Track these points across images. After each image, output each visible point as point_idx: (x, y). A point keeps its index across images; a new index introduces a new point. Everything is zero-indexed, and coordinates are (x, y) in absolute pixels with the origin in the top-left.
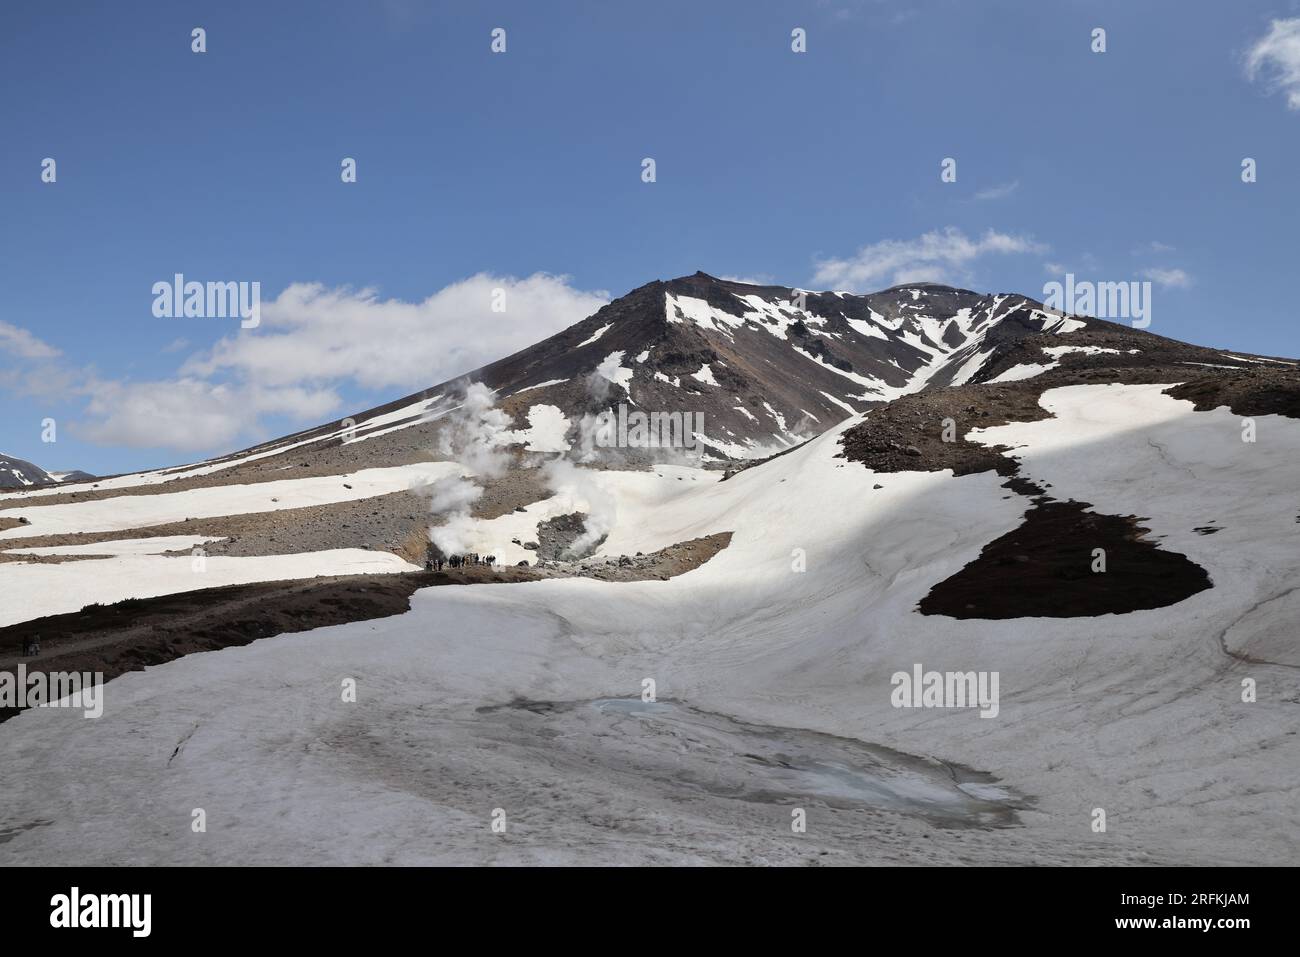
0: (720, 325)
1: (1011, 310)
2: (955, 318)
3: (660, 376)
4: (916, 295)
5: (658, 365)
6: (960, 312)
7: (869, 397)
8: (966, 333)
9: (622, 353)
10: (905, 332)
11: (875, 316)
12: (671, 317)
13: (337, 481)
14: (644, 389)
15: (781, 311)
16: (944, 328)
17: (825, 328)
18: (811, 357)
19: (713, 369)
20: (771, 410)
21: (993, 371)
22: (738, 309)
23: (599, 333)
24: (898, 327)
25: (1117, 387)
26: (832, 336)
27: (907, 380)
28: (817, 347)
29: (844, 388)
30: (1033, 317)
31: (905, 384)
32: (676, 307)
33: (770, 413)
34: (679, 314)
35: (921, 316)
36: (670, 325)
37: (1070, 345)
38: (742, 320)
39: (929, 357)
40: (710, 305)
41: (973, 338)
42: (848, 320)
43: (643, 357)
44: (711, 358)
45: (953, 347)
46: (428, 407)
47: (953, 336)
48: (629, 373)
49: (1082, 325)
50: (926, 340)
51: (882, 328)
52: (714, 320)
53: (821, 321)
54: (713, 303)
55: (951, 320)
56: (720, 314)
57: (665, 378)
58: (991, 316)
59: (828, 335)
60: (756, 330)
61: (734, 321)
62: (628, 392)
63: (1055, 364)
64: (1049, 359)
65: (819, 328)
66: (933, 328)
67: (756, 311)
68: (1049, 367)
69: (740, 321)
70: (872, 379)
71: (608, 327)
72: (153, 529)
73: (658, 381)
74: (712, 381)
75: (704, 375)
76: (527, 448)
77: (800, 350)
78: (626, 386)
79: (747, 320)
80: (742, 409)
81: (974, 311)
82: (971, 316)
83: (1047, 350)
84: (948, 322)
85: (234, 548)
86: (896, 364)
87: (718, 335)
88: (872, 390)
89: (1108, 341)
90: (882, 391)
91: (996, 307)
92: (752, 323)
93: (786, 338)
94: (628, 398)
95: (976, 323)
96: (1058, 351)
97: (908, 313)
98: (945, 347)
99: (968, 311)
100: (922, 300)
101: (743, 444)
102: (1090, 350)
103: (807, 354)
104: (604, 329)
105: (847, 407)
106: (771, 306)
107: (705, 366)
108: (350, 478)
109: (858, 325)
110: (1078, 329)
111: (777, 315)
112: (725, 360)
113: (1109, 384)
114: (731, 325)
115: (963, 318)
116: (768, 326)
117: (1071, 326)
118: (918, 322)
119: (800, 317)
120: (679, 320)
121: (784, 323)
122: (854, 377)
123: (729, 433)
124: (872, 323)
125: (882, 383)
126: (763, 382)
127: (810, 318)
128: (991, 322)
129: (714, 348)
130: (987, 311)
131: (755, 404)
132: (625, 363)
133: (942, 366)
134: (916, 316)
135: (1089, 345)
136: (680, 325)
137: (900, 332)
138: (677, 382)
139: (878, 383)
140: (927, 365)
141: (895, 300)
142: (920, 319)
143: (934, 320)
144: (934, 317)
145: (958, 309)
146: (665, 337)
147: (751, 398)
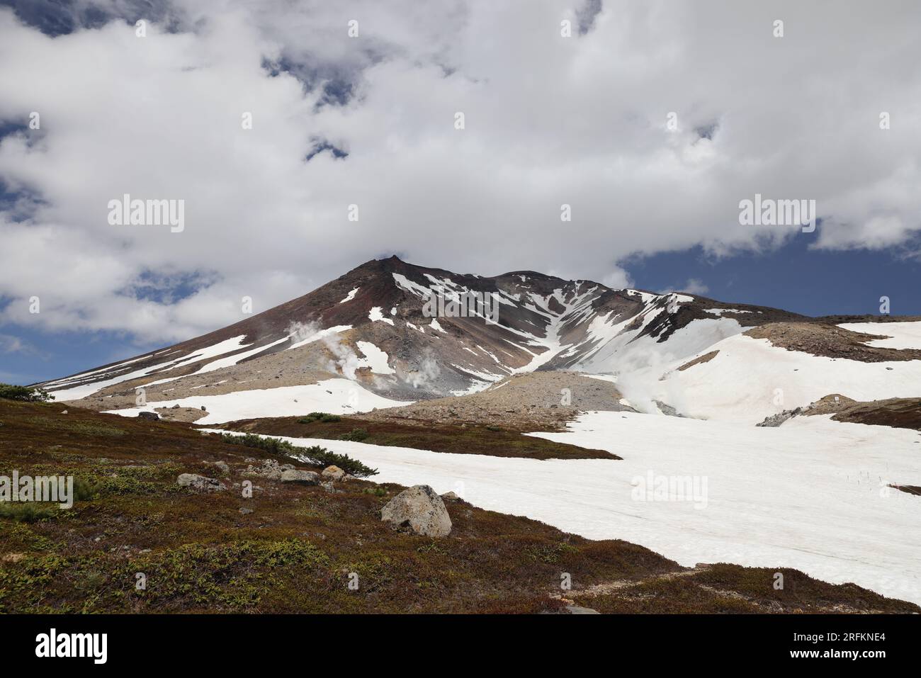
1: (590, 290)
2: (553, 295)
3: (410, 324)
5: (406, 317)
8: (564, 305)
16: (548, 301)
19: (438, 321)
20: (484, 350)
22: (426, 283)
33: (485, 353)
35: (531, 292)
39: (548, 319)
43: (394, 312)
50: (539, 308)
52: (414, 289)
55: (551, 295)
56: (417, 285)
57: (414, 327)
58: (577, 294)
61: (426, 290)
66: (541, 301)
69: (430, 291)
73: (411, 329)
74: (441, 330)
75: (435, 326)
79: (433, 290)
80: (469, 349)
81: (564, 290)
82: (563, 294)
84: (549, 297)
86: (531, 323)
91: (578, 288)
95: (568, 298)
97: (522, 291)
98: (554, 313)
99: (560, 290)
100: (527, 283)
105: (526, 349)
106: (441, 282)
107: (434, 320)
111: (447, 288)
115: (558, 294)
118: (530, 297)
119: (460, 290)
120: (401, 288)
124: (503, 296)
125: (531, 335)
128: (580, 297)
130: (573, 291)
131: (474, 347)
133: (561, 325)
134: (527, 292)
137: (521, 303)
138: (422, 330)
140: (550, 324)
141: (511, 282)
142: (530, 295)
143: (539, 296)
144: (539, 294)
145: (553, 289)
146: (404, 298)
147: (470, 342)
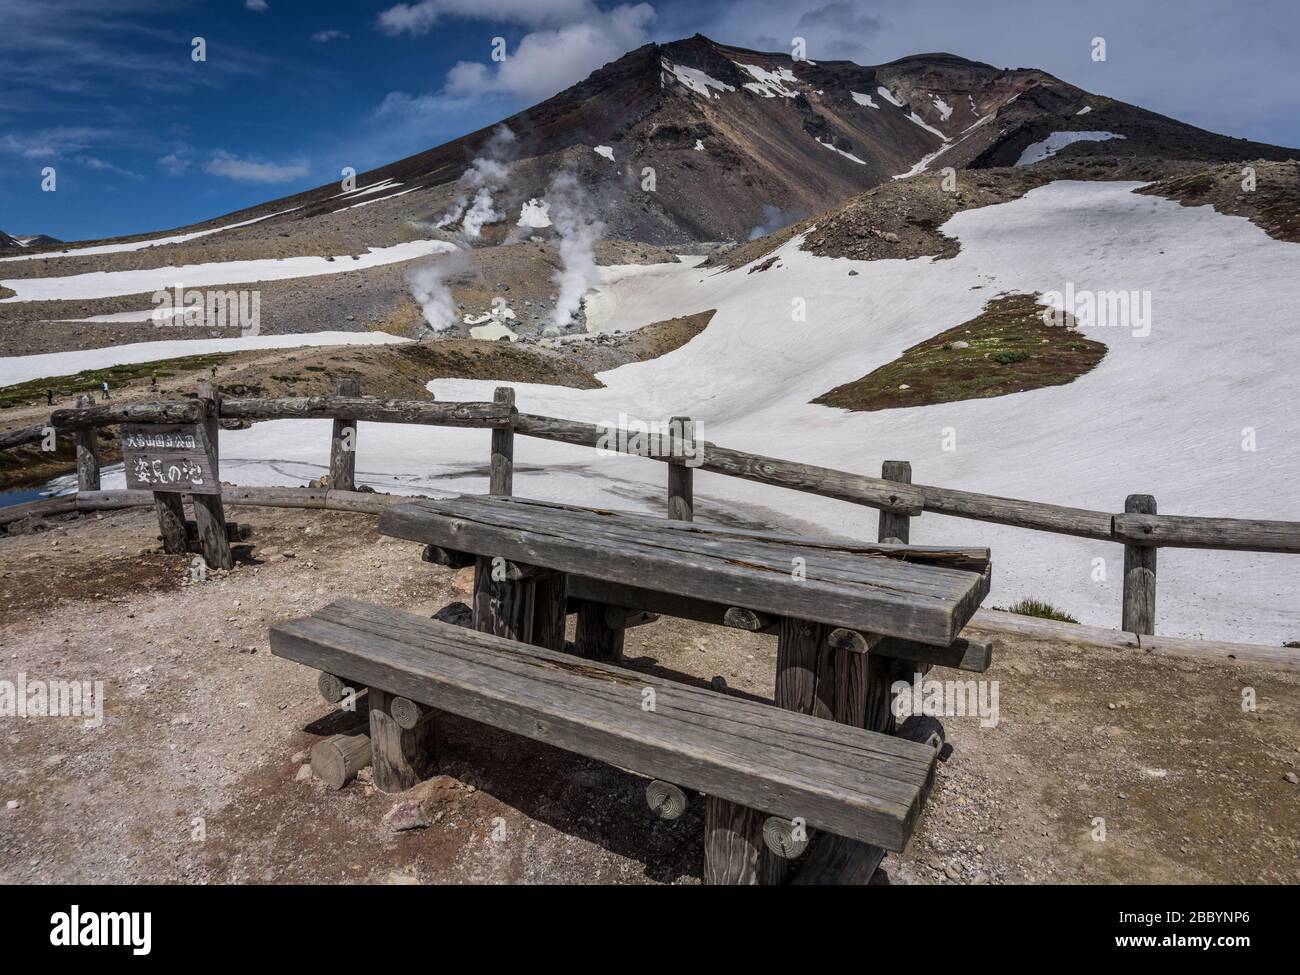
0: (716, 95)
5: (651, 139)
11: (881, 90)
14: (635, 161)
19: (707, 145)
24: (905, 103)
28: (817, 123)
36: (664, 94)
42: (853, 93)
44: (705, 133)
52: (709, 88)
56: (719, 84)
62: (618, 167)
65: (822, 102)
67: (757, 81)
73: (650, 156)
74: (706, 158)
78: (616, 160)
79: (745, 90)
80: (735, 188)
87: (715, 107)
92: (750, 94)
94: (618, 173)
106: (771, 76)
107: (699, 142)
111: (778, 86)
119: (804, 91)
126: (758, 160)
127: (813, 91)
129: (711, 121)
136: (675, 94)
137: (907, 109)
146: (659, 108)
147: (745, 177)
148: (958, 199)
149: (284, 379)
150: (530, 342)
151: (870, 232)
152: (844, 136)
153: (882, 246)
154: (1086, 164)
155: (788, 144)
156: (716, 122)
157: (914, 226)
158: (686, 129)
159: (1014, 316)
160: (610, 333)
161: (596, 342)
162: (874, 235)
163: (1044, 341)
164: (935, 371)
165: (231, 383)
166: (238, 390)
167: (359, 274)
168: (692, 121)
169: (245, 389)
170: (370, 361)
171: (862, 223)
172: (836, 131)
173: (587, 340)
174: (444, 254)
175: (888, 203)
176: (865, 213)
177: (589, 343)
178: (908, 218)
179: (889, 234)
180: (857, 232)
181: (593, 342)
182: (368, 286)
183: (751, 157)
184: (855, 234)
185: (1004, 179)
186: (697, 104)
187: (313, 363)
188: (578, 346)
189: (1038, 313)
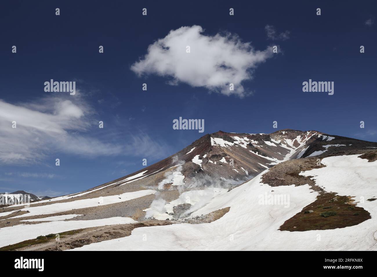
0: (227, 146)
1: (313, 135)
2: (296, 139)
3: (210, 161)
4: (284, 133)
5: (210, 158)
6: (297, 137)
7: (272, 164)
8: (300, 143)
9: (199, 155)
10: (282, 144)
11: (272, 140)
12: (213, 144)
13: (117, 196)
14: (206, 165)
15: (244, 140)
16: (293, 142)
17: (258, 144)
18: (254, 153)
19: (226, 159)
20: (244, 169)
21: (308, 154)
22: (232, 141)
23: (192, 150)
24: (279, 142)
25: (344, 156)
26: (260, 146)
27: (284, 158)
28: (256, 150)
29: (265, 162)
30: (319, 137)
31: (283, 159)
32: (214, 141)
33: (244, 170)
34: (215, 143)
35: (286, 139)
36: (212, 147)
37: (330, 144)
38: (234, 144)
39: (290, 151)
40: (224, 140)
41: (302, 144)
42: (265, 141)
43: (205, 156)
44: (225, 155)
45: (297, 147)
46: (144, 174)
47: (296, 144)
48: (201, 161)
49: (334, 138)
50: (288, 146)
51: (275, 143)
52: (225, 144)
53: (256, 142)
54: (225, 139)
55: (295, 139)
56: (227, 142)
57: (212, 162)
58: (307, 137)
59: (259, 146)
60: (238, 146)
61: (231, 144)
62: (201, 167)
63: (326, 150)
64: (324, 149)
65: (256, 144)
66: (290, 142)
67: (237, 141)
68: (324, 151)
69: (233, 144)
70: (273, 158)
71: (195, 148)
72: (63, 213)
73: (210, 163)
74: (225, 162)
75: (223, 160)
76: (172, 184)
77: (251, 151)
78: (201, 165)
79: (235, 144)
80: (235, 170)
81: (302, 136)
82: (301, 138)
83: (324, 146)
84: (294, 140)
85: (85, 217)
86: (280, 154)
87: (227, 149)
88: (273, 162)
89: (342, 142)
90: (276, 162)
91: (308, 134)
92: (236, 144)
93: (246, 148)
94: (201, 168)
95: (302, 139)
96: (327, 147)
97: (282, 138)
98: (294, 147)
99: (299, 136)
100: (286, 134)
101: (236, 180)
102: (337, 145)
103: (253, 152)
104: (193, 149)
105: (266, 167)
106: (242, 139)
107: (223, 158)
108: (121, 196)
109: (268, 143)
110: (333, 139)
111: (243, 142)
112: (229, 155)
113: (342, 155)
114: (230, 145)
115: (298, 138)
116: (241, 145)
117: (330, 139)
118: (285, 141)
119: (251, 142)
120: (215, 145)
121: (246, 144)
122: (268, 158)
123: (232, 177)
124: (272, 142)
125: (276, 159)
126: (240, 161)
127: (253, 142)
128: (307, 139)
129: (226, 152)
130: (306, 136)
131: (239, 168)
132: (200, 158)
133: (294, 153)
134: (285, 139)
135: (336, 144)
136: (215, 146)
137: (280, 144)
138: (215, 163)
139: (275, 159)
140: (289, 153)
141: (278, 135)
142: (286, 140)
143: (290, 140)
144: (290, 139)
145: (297, 136)
146: (211, 150)
147: (237, 166)
148: (300, 166)
149: (98, 237)
150: (175, 220)
151: (276, 178)
152: (264, 153)
153: (280, 182)
154: (335, 153)
155: (248, 156)
156: (227, 152)
157: (289, 176)
158: (219, 155)
159: (326, 200)
160: (200, 215)
161: (196, 219)
162: (277, 179)
163: (338, 208)
164: (305, 221)
165: (81, 239)
166: (82, 241)
167: (126, 202)
168: (221, 153)
169: (85, 240)
170: (125, 229)
171: (273, 176)
172: (261, 152)
173: (193, 218)
174: (151, 195)
175: (279, 169)
176: (273, 173)
177: (194, 219)
178: (286, 173)
179: (282, 178)
180: (272, 179)
181: (195, 219)
182: (129, 205)
183: (238, 161)
184: (271, 179)
185: (312, 160)
186: (222, 148)
187: (107, 231)
188: (190, 221)
189: (333, 198)
